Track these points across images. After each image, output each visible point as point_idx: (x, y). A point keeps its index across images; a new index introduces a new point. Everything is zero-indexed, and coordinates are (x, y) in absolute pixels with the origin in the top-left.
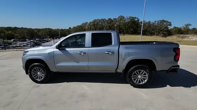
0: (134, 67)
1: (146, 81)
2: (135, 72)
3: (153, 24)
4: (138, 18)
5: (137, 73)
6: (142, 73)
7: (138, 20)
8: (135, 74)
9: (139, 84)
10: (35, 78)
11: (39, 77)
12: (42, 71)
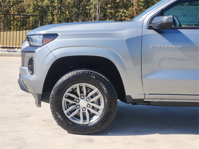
10: (72, 118)
11: (84, 114)
12: (96, 94)
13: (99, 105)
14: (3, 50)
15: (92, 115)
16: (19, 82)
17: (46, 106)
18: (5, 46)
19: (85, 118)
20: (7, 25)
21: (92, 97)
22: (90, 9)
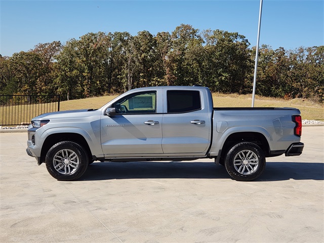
0: (237, 145)
1: (255, 168)
2: (238, 153)
3: (295, 59)
4: (242, 37)
5: (242, 156)
6: (249, 156)
7: (245, 43)
8: (238, 158)
9: (245, 174)
10: (59, 171)
11: (67, 168)
12: (74, 155)
13: (76, 162)
14: (24, 126)
15: (72, 169)
16: (27, 150)
17: (44, 164)
18: (25, 123)
19: (67, 171)
20: (33, 97)
21: (72, 157)
22: (122, 79)
